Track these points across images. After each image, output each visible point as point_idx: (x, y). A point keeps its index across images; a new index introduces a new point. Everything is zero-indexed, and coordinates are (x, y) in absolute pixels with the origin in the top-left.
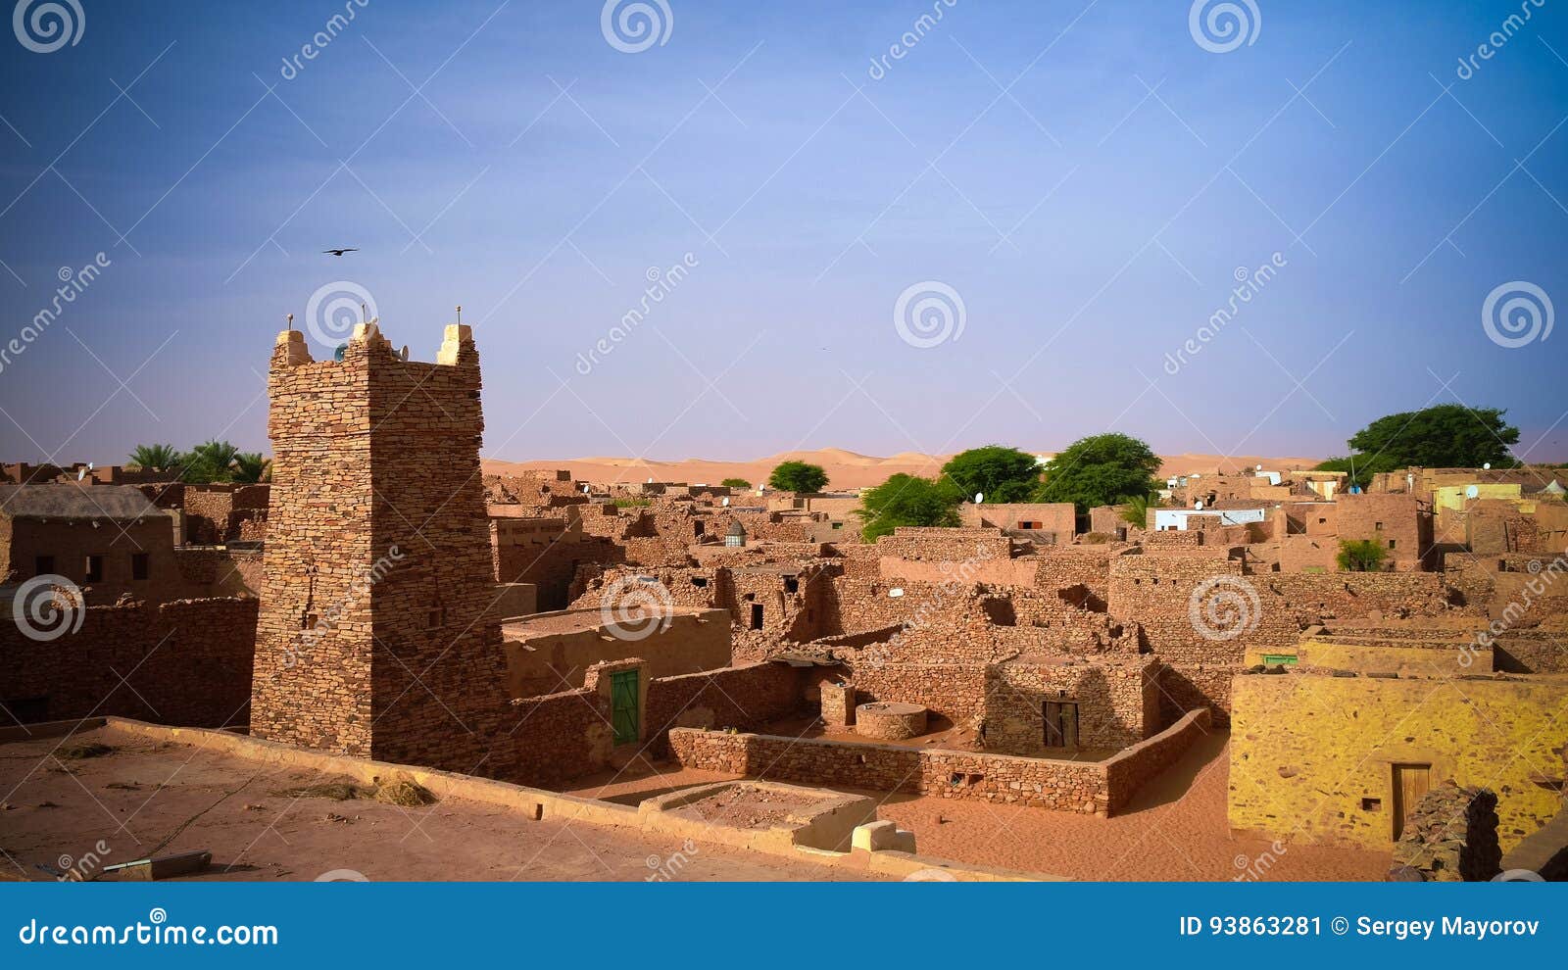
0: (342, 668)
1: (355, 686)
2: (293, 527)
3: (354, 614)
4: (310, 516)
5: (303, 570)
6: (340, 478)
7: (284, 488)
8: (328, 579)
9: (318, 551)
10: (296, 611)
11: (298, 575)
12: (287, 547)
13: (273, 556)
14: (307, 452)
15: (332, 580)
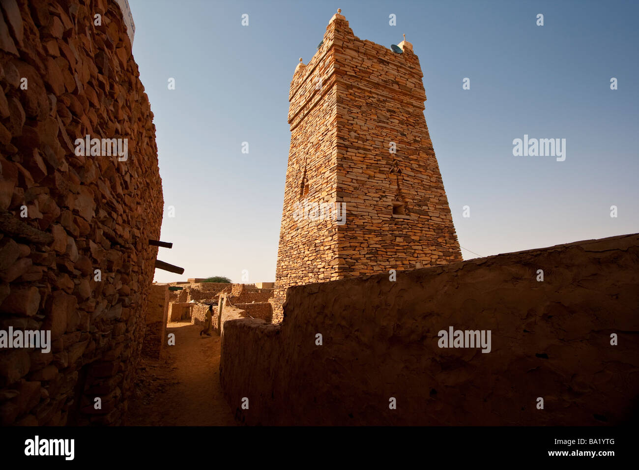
0: (438, 244)
1: (452, 258)
2: (369, 137)
3: (437, 206)
4: (384, 134)
5: (388, 169)
6: (405, 119)
7: (351, 109)
8: (413, 180)
9: (399, 159)
10: (384, 199)
11: (381, 172)
12: (365, 149)
13: (348, 153)
14: (370, 92)
15: (416, 181)
